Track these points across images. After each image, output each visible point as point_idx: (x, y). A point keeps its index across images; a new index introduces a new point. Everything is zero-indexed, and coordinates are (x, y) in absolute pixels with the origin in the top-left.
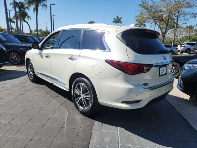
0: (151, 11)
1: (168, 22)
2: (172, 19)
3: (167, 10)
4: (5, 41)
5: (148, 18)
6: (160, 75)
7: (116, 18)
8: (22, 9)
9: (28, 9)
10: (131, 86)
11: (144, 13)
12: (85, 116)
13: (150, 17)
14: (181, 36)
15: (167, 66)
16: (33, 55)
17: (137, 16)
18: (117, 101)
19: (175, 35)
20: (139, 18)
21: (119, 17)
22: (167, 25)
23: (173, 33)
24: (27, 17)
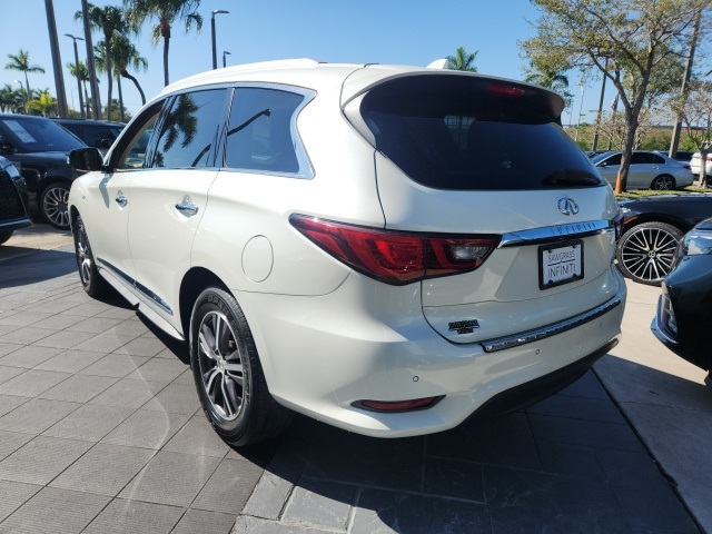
0: (581, 21)
1: (650, 65)
2: (667, 54)
3: (647, 16)
4: (29, 144)
5: (571, 50)
6: (546, 281)
7: (455, 55)
8: (116, 32)
9: (136, 32)
10: (388, 336)
11: (554, 33)
12: (232, 447)
13: (578, 45)
14: (706, 116)
15: (585, 240)
16: (87, 193)
17: (527, 45)
18: (333, 397)
19: (682, 116)
20: (538, 53)
21: (468, 53)
22: (645, 74)
23: (674, 108)
24: (133, 59)
